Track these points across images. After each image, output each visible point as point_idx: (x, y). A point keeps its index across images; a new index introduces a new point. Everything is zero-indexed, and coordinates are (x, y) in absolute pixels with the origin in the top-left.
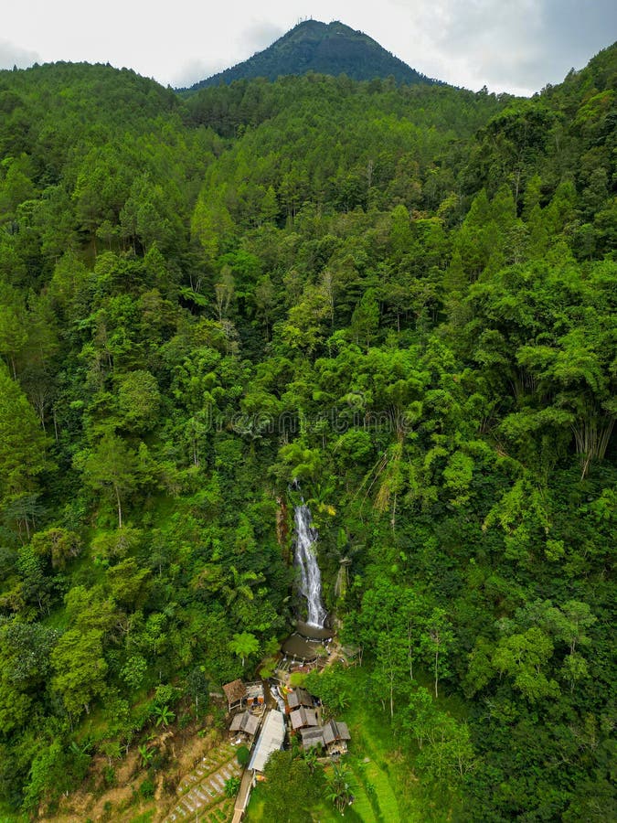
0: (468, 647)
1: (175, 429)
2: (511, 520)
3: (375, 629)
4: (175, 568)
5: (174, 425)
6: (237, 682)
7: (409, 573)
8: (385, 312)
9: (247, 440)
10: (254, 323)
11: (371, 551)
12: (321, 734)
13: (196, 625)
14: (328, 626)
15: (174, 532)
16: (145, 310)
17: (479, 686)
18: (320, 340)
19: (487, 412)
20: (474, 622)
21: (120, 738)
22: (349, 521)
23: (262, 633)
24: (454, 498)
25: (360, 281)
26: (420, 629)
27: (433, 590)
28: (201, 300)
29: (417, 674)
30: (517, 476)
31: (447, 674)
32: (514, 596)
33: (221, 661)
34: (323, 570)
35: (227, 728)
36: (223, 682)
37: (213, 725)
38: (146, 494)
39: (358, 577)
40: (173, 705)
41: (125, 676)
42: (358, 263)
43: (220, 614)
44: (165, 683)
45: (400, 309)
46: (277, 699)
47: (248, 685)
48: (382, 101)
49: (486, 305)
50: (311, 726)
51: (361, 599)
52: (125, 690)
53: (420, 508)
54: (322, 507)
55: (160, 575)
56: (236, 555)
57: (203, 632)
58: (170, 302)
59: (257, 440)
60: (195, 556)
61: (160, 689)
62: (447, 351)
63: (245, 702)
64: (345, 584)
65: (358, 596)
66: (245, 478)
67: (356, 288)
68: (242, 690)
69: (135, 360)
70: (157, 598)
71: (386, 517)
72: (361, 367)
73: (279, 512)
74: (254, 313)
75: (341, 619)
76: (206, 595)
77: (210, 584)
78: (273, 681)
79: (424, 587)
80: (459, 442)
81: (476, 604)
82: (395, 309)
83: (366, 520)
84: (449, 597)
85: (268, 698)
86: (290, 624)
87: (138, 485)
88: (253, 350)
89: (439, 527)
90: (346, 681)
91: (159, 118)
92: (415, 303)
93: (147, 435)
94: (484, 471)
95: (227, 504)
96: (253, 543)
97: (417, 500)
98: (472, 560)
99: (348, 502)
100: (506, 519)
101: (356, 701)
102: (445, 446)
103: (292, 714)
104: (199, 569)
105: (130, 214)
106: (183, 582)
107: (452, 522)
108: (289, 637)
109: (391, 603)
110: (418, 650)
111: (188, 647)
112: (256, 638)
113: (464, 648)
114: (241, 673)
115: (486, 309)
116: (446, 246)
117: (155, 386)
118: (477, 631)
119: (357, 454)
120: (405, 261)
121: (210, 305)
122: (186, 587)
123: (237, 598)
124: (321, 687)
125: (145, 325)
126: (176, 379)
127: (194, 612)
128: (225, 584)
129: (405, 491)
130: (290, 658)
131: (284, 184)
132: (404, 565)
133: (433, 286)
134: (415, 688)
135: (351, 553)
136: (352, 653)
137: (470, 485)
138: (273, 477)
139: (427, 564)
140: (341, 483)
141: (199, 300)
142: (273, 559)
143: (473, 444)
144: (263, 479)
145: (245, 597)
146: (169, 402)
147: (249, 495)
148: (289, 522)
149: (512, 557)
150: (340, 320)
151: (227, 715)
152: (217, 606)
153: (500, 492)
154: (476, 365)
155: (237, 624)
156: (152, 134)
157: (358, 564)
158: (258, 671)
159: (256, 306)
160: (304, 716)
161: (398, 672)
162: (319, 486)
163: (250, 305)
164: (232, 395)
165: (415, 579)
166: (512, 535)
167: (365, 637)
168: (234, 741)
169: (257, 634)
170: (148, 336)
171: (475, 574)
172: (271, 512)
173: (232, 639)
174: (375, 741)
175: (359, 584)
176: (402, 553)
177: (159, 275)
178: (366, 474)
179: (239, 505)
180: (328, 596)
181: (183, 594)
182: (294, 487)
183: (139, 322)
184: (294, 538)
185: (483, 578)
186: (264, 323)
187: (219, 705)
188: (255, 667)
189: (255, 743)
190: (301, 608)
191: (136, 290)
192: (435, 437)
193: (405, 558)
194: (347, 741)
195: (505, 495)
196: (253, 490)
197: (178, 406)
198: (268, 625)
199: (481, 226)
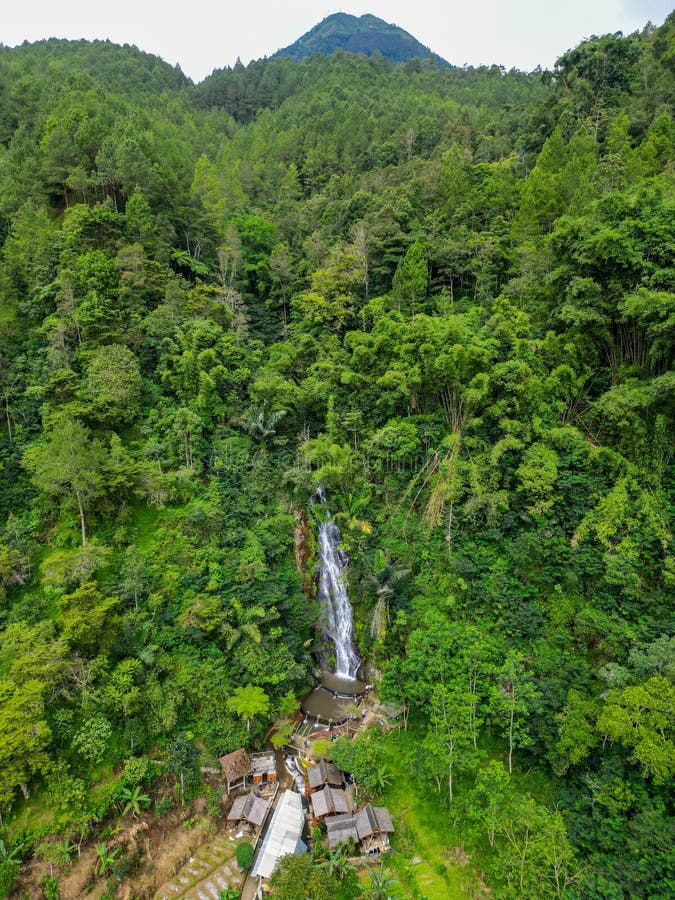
0: (555, 704)
1: (161, 421)
2: (612, 532)
3: (426, 681)
4: (155, 599)
5: (161, 417)
6: (240, 752)
7: (470, 607)
8: (435, 275)
9: (257, 437)
10: (268, 302)
11: (419, 580)
12: (353, 825)
13: (184, 676)
14: (362, 678)
15: (158, 553)
16: (124, 269)
17: (575, 759)
18: (351, 311)
19: (575, 391)
20: (560, 670)
21: (69, 833)
22: (389, 541)
23: (275, 686)
24: (533, 504)
25: (401, 235)
26: (488, 679)
27: (503, 628)
28: (200, 268)
29: (483, 741)
30: (617, 474)
31: (527, 742)
32: (617, 635)
33: (219, 724)
34: (355, 605)
35: (225, 817)
36: (220, 753)
37: (205, 811)
38: (120, 503)
39: (401, 613)
40: (148, 785)
41: (79, 746)
42: (400, 214)
43: (217, 661)
44: (138, 754)
45: (454, 271)
46: (294, 775)
47: (255, 756)
48: (421, 80)
49: (575, 245)
50: (339, 813)
51: (404, 642)
52: (79, 766)
53: (485, 520)
54: (353, 524)
55: (136, 609)
56: (240, 583)
57: (194, 686)
58: (157, 264)
59: (269, 437)
60: (184, 585)
61: (131, 763)
62: (520, 314)
63: (250, 779)
64: (384, 622)
65: (402, 638)
66: (254, 486)
67: (398, 243)
68: (245, 763)
69: (108, 330)
70: (131, 640)
71: (438, 534)
72: (405, 338)
73: (298, 531)
74: (267, 289)
75: (379, 668)
76: (198, 635)
77: (204, 620)
78: (289, 750)
79: (492, 625)
80: (538, 430)
81: (562, 647)
82: (448, 271)
83: (411, 539)
84: (525, 637)
85: (281, 774)
86: (313, 675)
87: (107, 488)
88: (266, 333)
89: (511, 544)
90: (387, 749)
91: (165, 95)
92: (474, 262)
93: (124, 428)
94: (572, 467)
95: (230, 518)
96: (263, 568)
97: (481, 510)
98: (558, 587)
99: (387, 517)
100: (604, 530)
101: (402, 777)
102: (518, 436)
103: (314, 796)
104: (190, 601)
105: (108, 157)
106: (167, 618)
107: (529, 537)
108: (311, 692)
109: (447, 645)
110: (487, 709)
111: (171, 705)
112: (265, 693)
113: (549, 707)
114: (245, 740)
115: (575, 250)
116: (513, 193)
117: (133, 364)
118: (566, 683)
119: (400, 453)
120: (460, 211)
121: (212, 274)
122: (172, 625)
123: (241, 639)
124: (354, 759)
125: (123, 290)
126: (164, 357)
127: (182, 659)
128: (226, 621)
129: (464, 499)
130: (312, 719)
131: (309, 161)
132: (463, 597)
133: (498, 240)
134: (484, 762)
135: (392, 580)
136: (394, 714)
137: (555, 486)
138: (290, 485)
139: (495, 594)
140: (379, 492)
141: (197, 267)
142: (290, 591)
143: (556, 432)
144: (277, 488)
145: (252, 640)
146: (155, 388)
147: (259, 508)
148: (312, 543)
149: (615, 581)
150: (377, 288)
151: (225, 798)
152: (214, 649)
153: (596, 495)
154: (561, 327)
155: (241, 674)
156: (154, 110)
157: (401, 595)
158: (270, 737)
159: (270, 281)
160: (330, 800)
161: (461, 739)
162: (351, 496)
163: (263, 280)
164: (236, 380)
165: (479, 614)
166: (614, 552)
167: (413, 692)
168: (233, 835)
169: (268, 688)
170: (128, 304)
171: (561, 606)
172: (288, 529)
173: (232, 695)
174: (428, 833)
175: (403, 622)
176: (461, 580)
177: (144, 228)
178: (412, 478)
179: (245, 520)
180: (362, 639)
181: (167, 635)
182: (318, 499)
183: (116, 286)
184: (317, 565)
185: (572, 611)
186: (281, 301)
187: (214, 784)
188: (265, 731)
189: (262, 837)
190: (326, 655)
191: (112, 245)
192: (505, 423)
193: (464, 587)
194: (390, 834)
195: (602, 499)
196: (265, 502)
197: (166, 394)
198: (283, 676)
199: (555, 172)
